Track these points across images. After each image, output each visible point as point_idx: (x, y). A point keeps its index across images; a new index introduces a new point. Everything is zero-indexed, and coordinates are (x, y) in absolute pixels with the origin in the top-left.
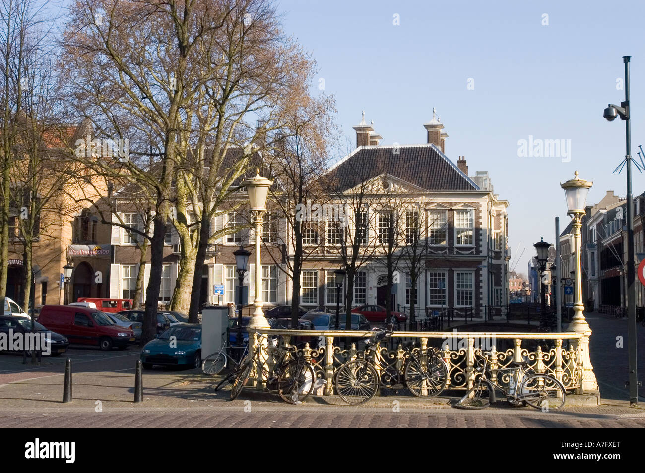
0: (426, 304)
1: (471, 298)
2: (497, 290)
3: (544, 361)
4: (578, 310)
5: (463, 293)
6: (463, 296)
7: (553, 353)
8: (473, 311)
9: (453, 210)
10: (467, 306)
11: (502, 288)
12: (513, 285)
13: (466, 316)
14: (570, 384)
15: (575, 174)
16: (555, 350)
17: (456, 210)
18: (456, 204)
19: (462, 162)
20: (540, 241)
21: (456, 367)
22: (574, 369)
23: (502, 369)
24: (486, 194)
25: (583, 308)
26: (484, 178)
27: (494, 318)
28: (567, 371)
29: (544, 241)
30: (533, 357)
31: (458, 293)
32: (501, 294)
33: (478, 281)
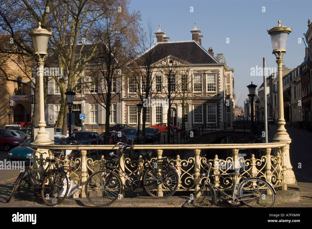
0: (192, 122)
1: (215, 118)
2: (228, 114)
3: (257, 166)
4: (282, 124)
5: (211, 116)
6: (211, 118)
7: (264, 160)
8: (216, 125)
9: (206, 74)
10: (213, 123)
11: (231, 113)
12: (237, 113)
13: (212, 128)
14: (277, 183)
15: (279, 22)
16: (266, 157)
17: (207, 74)
18: (207, 70)
19: (211, 51)
20: (251, 84)
21: (186, 172)
22: (280, 171)
23: (222, 174)
24: (222, 65)
25: (285, 123)
26: (221, 57)
27: (227, 128)
28: (275, 173)
29: (253, 84)
30: (248, 163)
31: (209, 116)
32: (230, 116)
33: (218, 110)
